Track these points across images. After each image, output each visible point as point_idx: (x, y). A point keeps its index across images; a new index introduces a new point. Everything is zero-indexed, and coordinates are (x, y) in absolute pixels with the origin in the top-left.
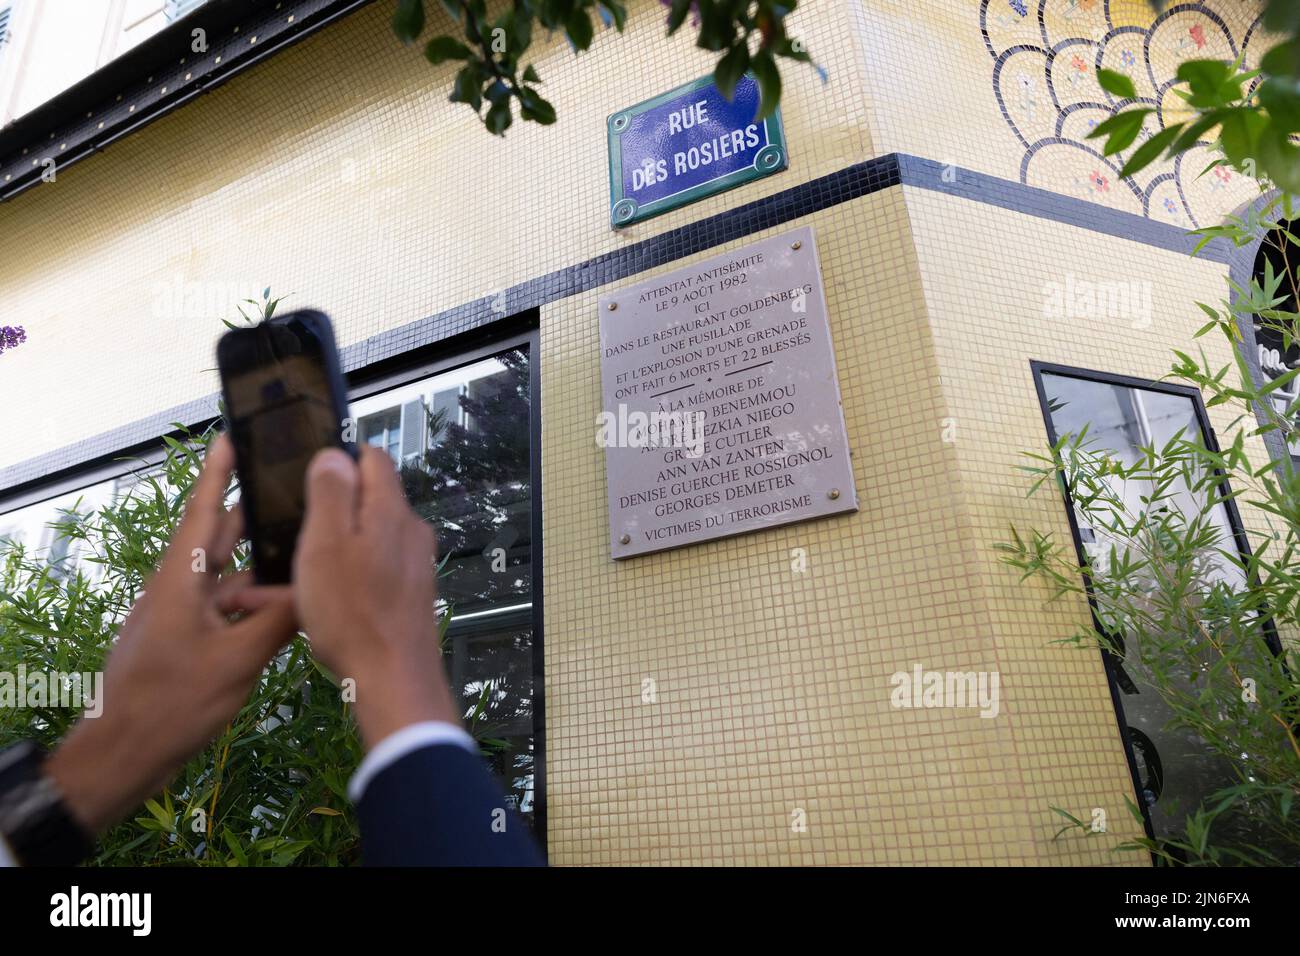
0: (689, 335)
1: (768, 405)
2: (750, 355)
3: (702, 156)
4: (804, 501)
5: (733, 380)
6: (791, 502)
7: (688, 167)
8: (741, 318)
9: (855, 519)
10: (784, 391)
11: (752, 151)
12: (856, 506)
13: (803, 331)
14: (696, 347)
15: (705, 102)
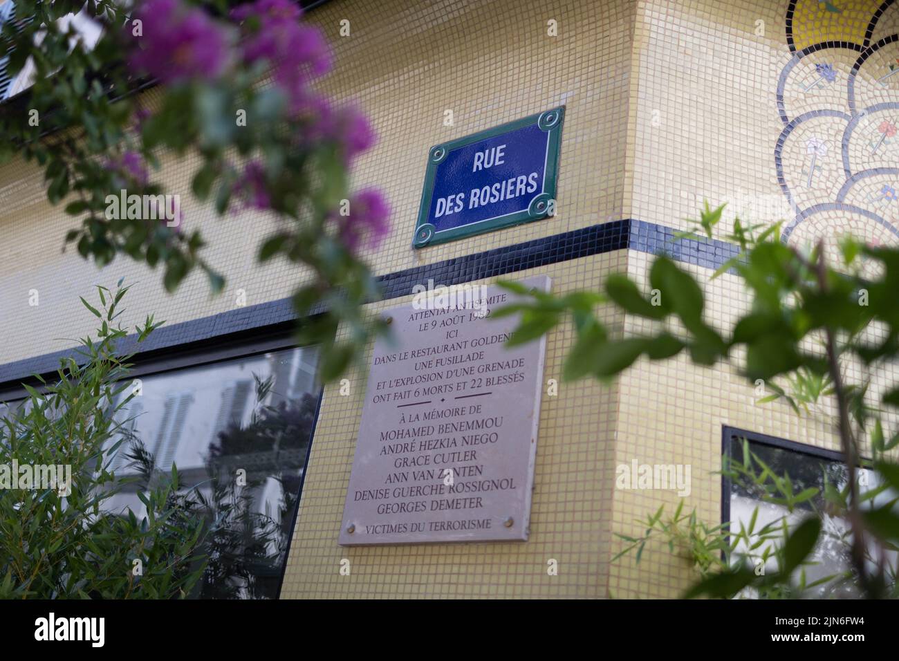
0: (437, 356)
1: (480, 432)
2: (477, 383)
3: (492, 195)
4: (485, 524)
5: (460, 404)
6: (476, 523)
7: (479, 202)
8: (478, 349)
9: (523, 548)
10: (494, 421)
11: (528, 197)
12: (524, 537)
13: (520, 370)
14: (440, 369)
15: (504, 146)
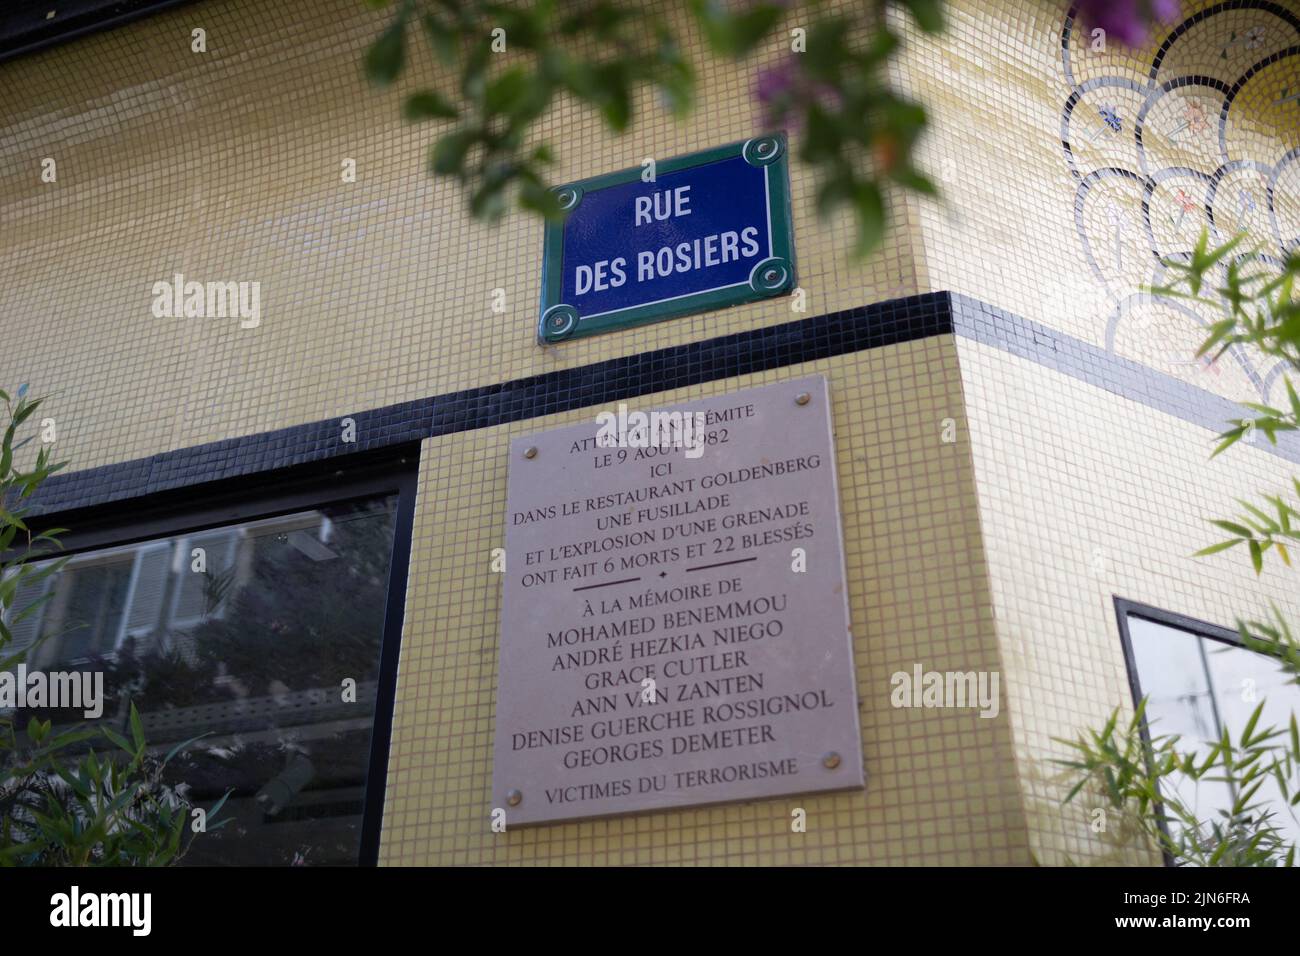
0: (638, 506)
1: (745, 621)
2: (726, 544)
3: (677, 260)
4: (786, 767)
5: (700, 578)
6: (768, 767)
7: (656, 271)
8: (717, 491)
9: (859, 801)
10: (771, 603)
11: (751, 262)
12: (862, 782)
13: (804, 520)
14: (647, 526)
15: (688, 188)
